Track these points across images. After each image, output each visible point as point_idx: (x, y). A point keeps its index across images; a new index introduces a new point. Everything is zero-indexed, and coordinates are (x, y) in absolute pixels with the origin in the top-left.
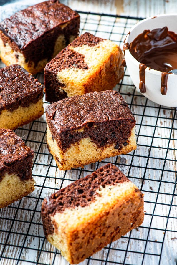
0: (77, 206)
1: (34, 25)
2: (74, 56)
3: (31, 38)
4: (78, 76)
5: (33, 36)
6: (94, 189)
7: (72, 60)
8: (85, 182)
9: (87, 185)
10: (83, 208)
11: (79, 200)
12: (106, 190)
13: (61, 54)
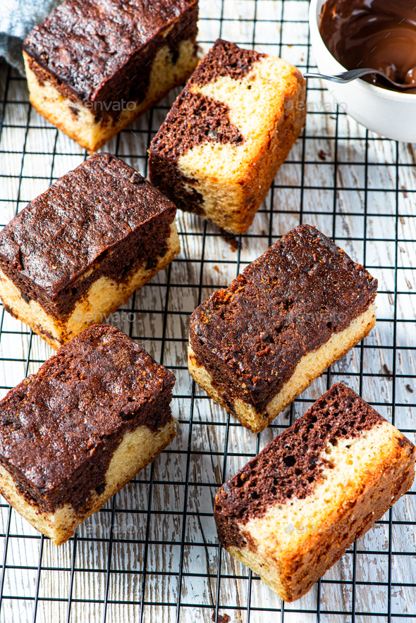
0: (289, 497)
1: (103, 38)
2: (204, 109)
3: (103, 73)
4: (224, 162)
5: (107, 67)
6: (316, 451)
7: (204, 122)
8: (295, 436)
9: (299, 444)
10: (302, 500)
11: (290, 482)
12: (341, 451)
13: (177, 109)
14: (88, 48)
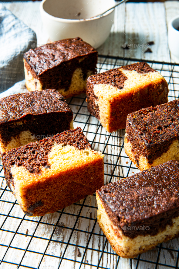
1: (54, 56)
3: (48, 66)
5: (51, 65)
14: (46, 58)
